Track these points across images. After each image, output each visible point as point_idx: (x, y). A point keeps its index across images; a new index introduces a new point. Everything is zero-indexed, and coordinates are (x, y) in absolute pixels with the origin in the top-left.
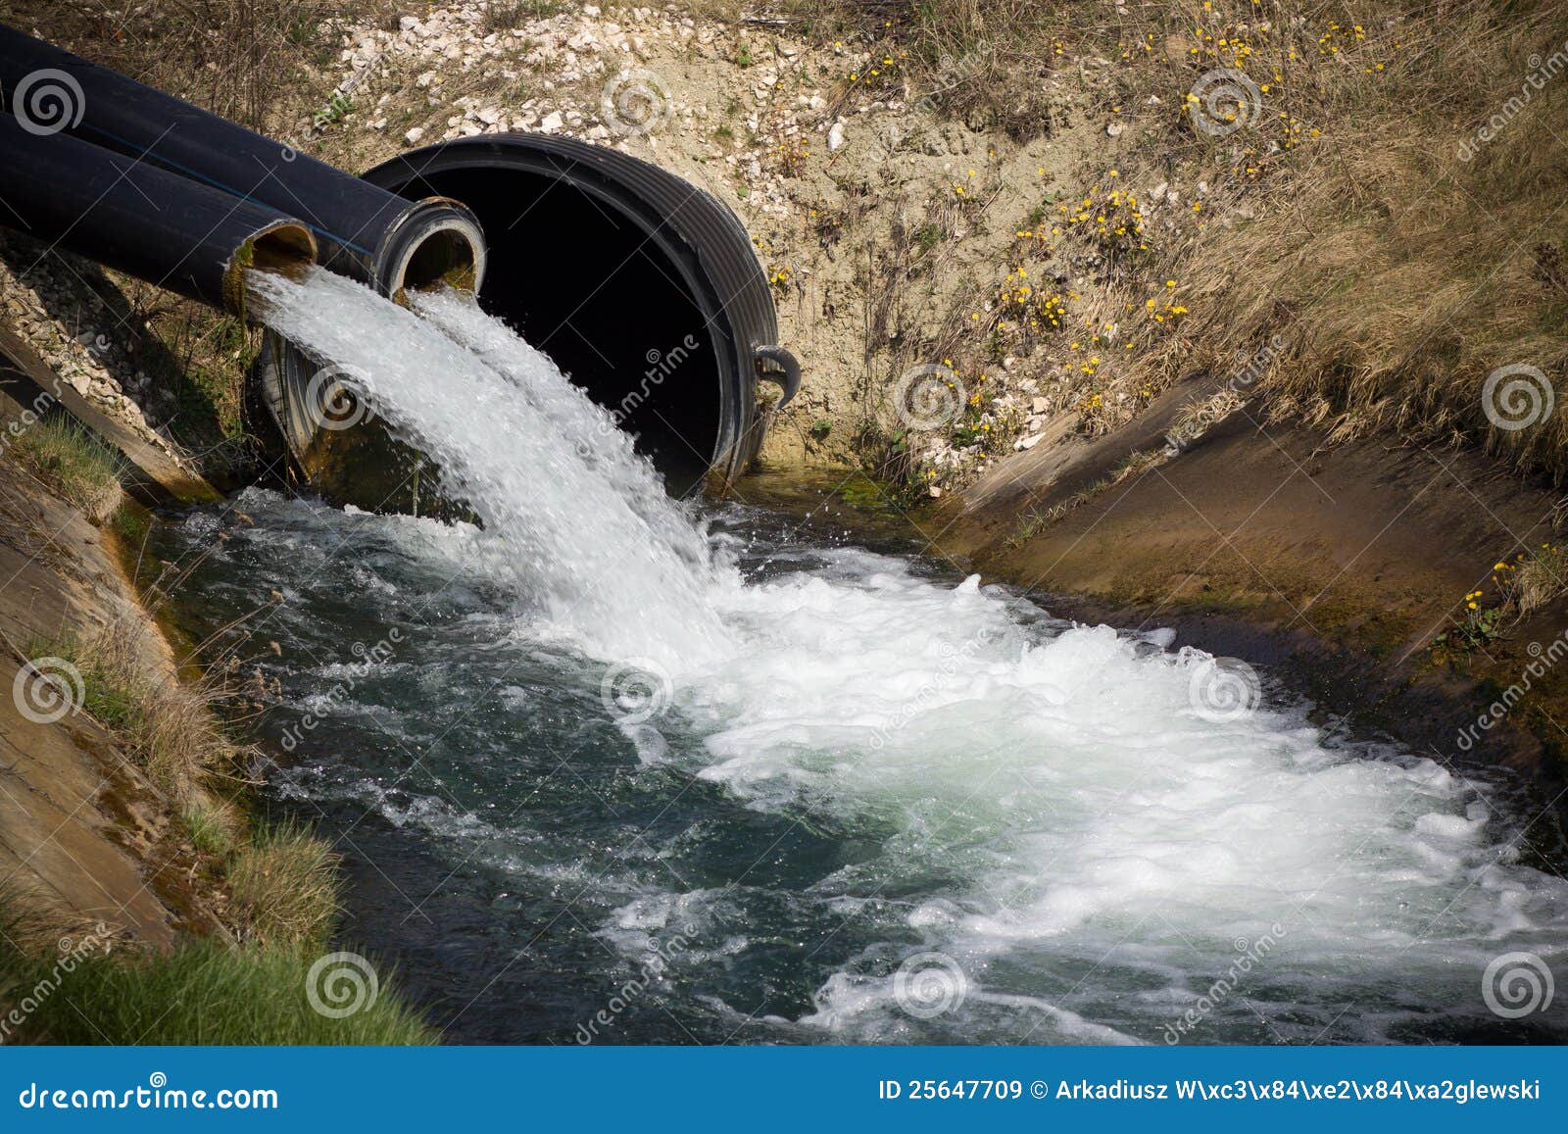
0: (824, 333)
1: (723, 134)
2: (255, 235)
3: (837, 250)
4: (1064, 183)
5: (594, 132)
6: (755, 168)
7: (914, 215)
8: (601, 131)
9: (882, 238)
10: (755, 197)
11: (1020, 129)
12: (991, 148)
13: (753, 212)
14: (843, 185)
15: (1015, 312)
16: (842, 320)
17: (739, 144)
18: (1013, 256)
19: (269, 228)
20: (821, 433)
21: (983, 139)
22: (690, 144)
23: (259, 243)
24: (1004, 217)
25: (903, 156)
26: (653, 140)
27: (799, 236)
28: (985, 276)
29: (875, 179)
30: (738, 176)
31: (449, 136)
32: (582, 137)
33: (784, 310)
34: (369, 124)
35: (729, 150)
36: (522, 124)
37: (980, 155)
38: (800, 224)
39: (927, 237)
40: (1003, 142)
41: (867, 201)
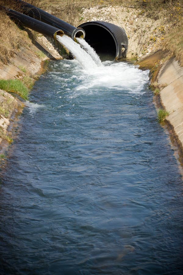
0: (134, 43)
1: (125, 20)
2: (57, 32)
3: (136, 33)
4: (159, 25)
5: (106, 20)
6: (128, 24)
7: (143, 29)
8: (107, 20)
9: (140, 32)
10: (127, 27)
11: (156, 19)
12: (153, 21)
13: (127, 29)
14: (137, 26)
15: (151, 40)
16: (136, 41)
17: (126, 21)
18: (152, 33)
19: (58, 31)
20: (133, 54)
21: (152, 20)
22: (120, 22)
23: (58, 32)
24: (152, 29)
25: (143, 22)
26: (114, 21)
27: (132, 31)
28: (149, 36)
29: (140, 25)
30: (126, 25)
31: (91, 21)
32: (105, 21)
33: (129, 41)
34: (85, 20)
35: (125, 22)
36: (98, 20)
37: (151, 22)
38: (132, 30)
39: (144, 32)
40: (154, 20)
41: (139, 27)
